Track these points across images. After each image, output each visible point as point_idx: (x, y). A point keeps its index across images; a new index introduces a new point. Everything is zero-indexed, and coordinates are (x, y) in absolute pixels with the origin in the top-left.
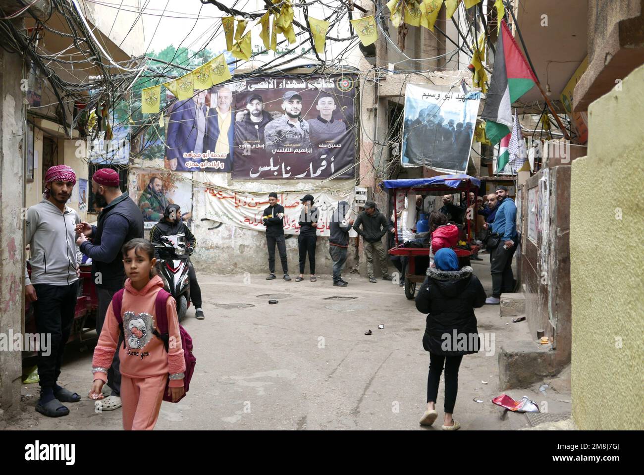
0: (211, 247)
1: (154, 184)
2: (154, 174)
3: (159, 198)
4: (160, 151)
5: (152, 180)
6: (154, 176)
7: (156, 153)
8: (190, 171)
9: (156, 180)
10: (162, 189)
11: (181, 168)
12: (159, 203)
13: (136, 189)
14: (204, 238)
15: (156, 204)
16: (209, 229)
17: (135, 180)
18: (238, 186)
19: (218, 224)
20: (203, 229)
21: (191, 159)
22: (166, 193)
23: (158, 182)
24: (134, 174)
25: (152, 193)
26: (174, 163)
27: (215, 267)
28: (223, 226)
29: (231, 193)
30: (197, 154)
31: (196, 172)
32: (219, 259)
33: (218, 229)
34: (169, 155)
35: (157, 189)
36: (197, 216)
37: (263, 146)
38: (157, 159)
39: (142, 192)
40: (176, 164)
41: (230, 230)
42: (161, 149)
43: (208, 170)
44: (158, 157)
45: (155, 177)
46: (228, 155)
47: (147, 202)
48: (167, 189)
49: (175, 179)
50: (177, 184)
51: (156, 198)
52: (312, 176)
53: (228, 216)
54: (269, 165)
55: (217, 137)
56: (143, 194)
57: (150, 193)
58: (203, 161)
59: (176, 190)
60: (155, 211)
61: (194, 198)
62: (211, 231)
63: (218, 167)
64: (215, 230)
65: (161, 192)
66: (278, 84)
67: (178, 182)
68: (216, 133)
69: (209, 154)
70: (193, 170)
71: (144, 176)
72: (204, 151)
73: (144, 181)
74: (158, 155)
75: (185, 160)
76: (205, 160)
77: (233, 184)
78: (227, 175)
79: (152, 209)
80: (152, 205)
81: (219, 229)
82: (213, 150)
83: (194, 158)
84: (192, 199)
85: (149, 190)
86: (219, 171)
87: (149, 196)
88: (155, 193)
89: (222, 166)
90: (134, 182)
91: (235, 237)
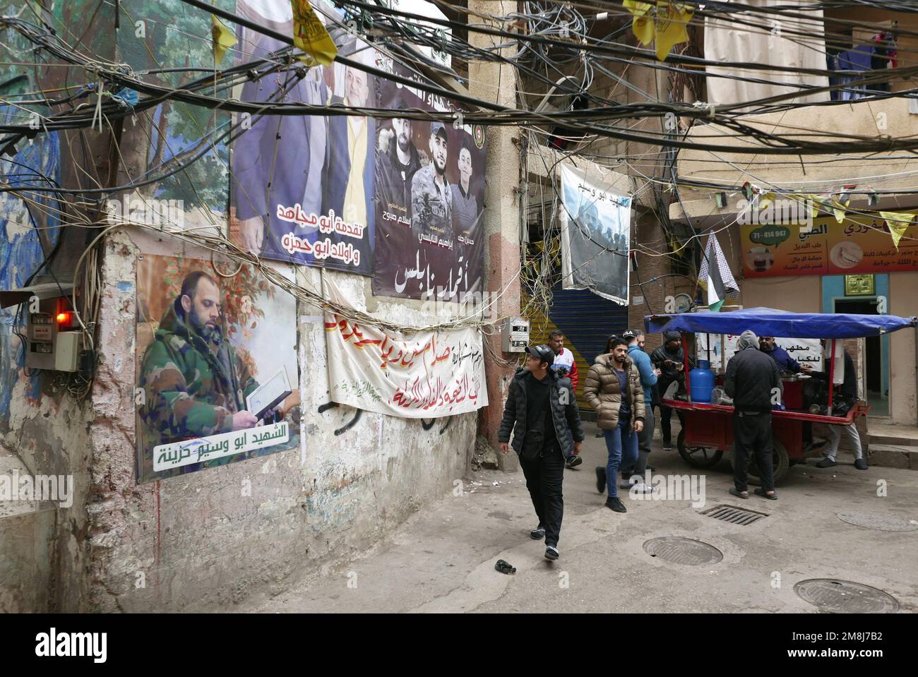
0: (344, 484)
1: (197, 299)
2: (195, 261)
3: (213, 350)
4: (214, 184)
5: (189, 284)
6: (197, 268)
7: (202, 186)
8: (291, 263)
9: (203, 283)
10: (222, 318)
11: (271, 252)
12: (214, 366)
13: (130, 316)
14: (327, 462)
15: (202, 373)
16: (337, 433)
17: (129, 277)
18: (383, 311)
19: (351, 416)
20: (325, 436)
21: (293, 227)
22: (233, 330)
23: (209, 290)
24: (125, 252)
25: (190, 330)
26: (254, 229)
27: (354, 536)
28: (363, 417)
29: (377, 330)
30: (307, 215)
32: (360, 511)
33: (354, 428)
35: (205, 315)
36: (310, 398)
39: (154, 327)
40: (261, 236)
41: (375, 428)
42: (219, 175)
43: (333, 266)
44: (210, 202)
45: (200, 275)
46: (366, 230)
47: (171, 365)
48: (234, 319)
49: (256, 286)
51: (202, 348)
54: (415, 268)
55: (347, 179)
56: (159, 337)
57: (182, 333)
58: (320, 236)
59: (260, 321)
60: (198, 397)
61: (301, 347)
62: (340, 436)
63: (350, 260)
64: (349, 434)
65: (217, 329)
67: (264, 293)
68: (344, 167)
70: (298, 261)
71: (161, 262)
72: (324, 212)
73: (164, 286)
74: (208, 193)
75: (282, 228)
76: (326, 235)
77: (377, 306)
78: (364, 283)
79: (190, 392)
80: (189, 375)
81: (357, 427)
82: (339, 213)
83: (303, 225)
84: (297, 347)
85: (179, 321)
86: (349, 270)
87: (179, 342)
88: (199, 331)
90: (124, 284)
91: (382, 443)
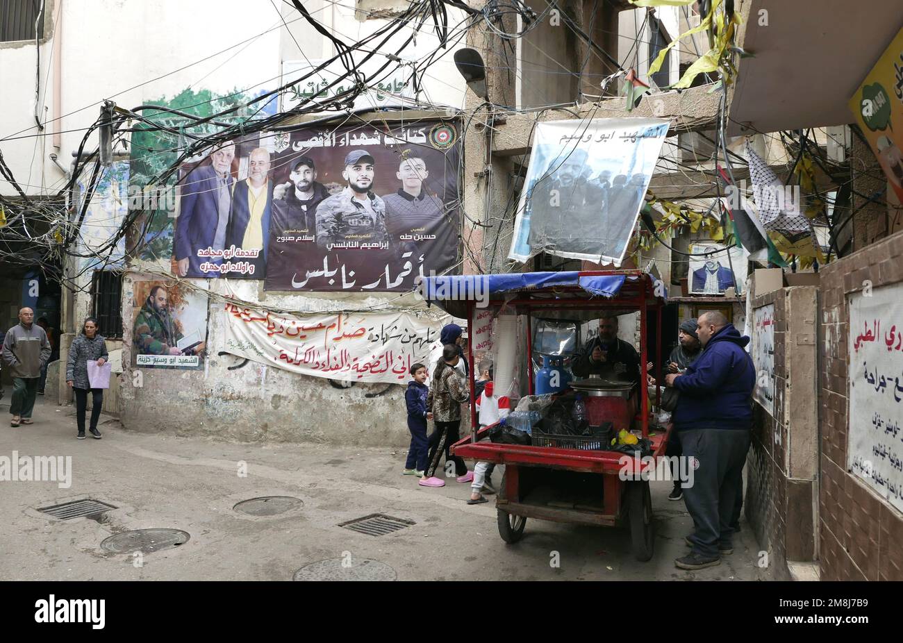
0: (232, 398)
1: (157, 297)
2: (156, 282)
3: (162, 319)
4: (166, 247)
5: (154, 291)
6: (157, 285)
7: (161, 250)
8: (206, 277)
9: (160, 290)
10: (167, 305)
11: (194, 273)
12: (162, 325)
13: (132, 305)
14: (221, 383)
15: (157, 328)
16: (229, 369)
17: (131, 291)
18: (273, 301)
19: (242, 361)
20: (221, 368)
21: (208, 259)
22: (173, 310)
23: (162, 293)
24: (130, 281)
25: (153, 310)
26: (184, 264)
27: (235, 430)
28: (249, 364)
29: (261, 312)
30: (216, 252)
31: (215, 279)
32: (242, 417)
33: (242, 369)
34: (177, 254)
35: (160, 304)
36: (213, 347)
37: (313, 238)
38: (161, 258)
39: (139, 309)
40: (188, 267)
41: (258, 372)
42: (168, 243)
43: (232, 276)
44: (164, 256)
45: (158, 287)
46: (261, 252)
47: (145, 324)
48: (173, 305)
49: (185, 290)
50: (188, 297)
51: (158, 318)
52: (389, 286)
53: (255, 349)
54: (322, 269)
55: (246, 225)
56: (141, 313)
57: (150, 312)
58: (224, 261)
59: (186, 306)
60: (155, 338)
61: (210, 319)
62: (231, 371)
63: (246, 271)
64: (238, 371)
65: (165, 310)
66: (338, 140)
67: (189, 294)
68: (245, 219)
69: (233, 251)
70: (210, 276)
71: (143, 284)
72: (227, 247)
73: (143, 293)
74: (163, 252)
75: (200, 261)
76: (228, 260)
77: (265, 297)
78: (258, 284)
79: (152, 336)
80: (152, 328)
81: (245, 368)
82: (239, 245)
83: (213, 257)
84: (208, 320)
85: (149, 306)
86: (246, 277)
87: (149, 315)
88: (157, 310)
89: (250, 269)
90: (129, 293)
91: (266, 383)
